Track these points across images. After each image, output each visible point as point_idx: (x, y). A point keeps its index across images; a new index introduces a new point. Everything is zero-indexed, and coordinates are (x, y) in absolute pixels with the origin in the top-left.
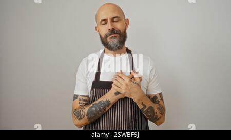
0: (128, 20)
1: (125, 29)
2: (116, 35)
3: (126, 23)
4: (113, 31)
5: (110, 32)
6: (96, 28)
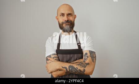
0: (76, 15)
4: (67, 21)
5: (66, 21)
6: (56, 17)
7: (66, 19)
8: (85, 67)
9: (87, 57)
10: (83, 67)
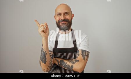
0: (73, 14)
1: (71, 19)
2: (66, 22)
3: (72, 16)
4: (64, 20)
6: (55, 17)
7: (63, 18)
8: (74, 64)
9: (78, 55)
10: (72, 63)
